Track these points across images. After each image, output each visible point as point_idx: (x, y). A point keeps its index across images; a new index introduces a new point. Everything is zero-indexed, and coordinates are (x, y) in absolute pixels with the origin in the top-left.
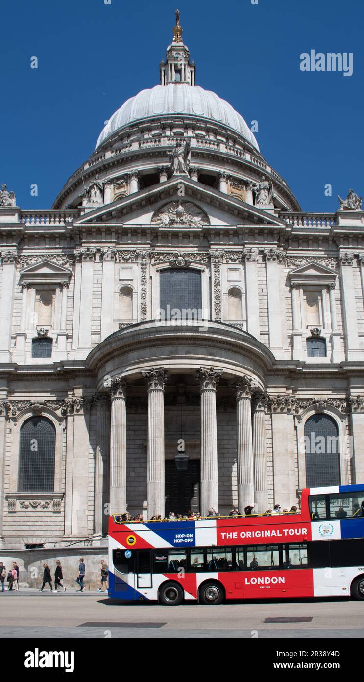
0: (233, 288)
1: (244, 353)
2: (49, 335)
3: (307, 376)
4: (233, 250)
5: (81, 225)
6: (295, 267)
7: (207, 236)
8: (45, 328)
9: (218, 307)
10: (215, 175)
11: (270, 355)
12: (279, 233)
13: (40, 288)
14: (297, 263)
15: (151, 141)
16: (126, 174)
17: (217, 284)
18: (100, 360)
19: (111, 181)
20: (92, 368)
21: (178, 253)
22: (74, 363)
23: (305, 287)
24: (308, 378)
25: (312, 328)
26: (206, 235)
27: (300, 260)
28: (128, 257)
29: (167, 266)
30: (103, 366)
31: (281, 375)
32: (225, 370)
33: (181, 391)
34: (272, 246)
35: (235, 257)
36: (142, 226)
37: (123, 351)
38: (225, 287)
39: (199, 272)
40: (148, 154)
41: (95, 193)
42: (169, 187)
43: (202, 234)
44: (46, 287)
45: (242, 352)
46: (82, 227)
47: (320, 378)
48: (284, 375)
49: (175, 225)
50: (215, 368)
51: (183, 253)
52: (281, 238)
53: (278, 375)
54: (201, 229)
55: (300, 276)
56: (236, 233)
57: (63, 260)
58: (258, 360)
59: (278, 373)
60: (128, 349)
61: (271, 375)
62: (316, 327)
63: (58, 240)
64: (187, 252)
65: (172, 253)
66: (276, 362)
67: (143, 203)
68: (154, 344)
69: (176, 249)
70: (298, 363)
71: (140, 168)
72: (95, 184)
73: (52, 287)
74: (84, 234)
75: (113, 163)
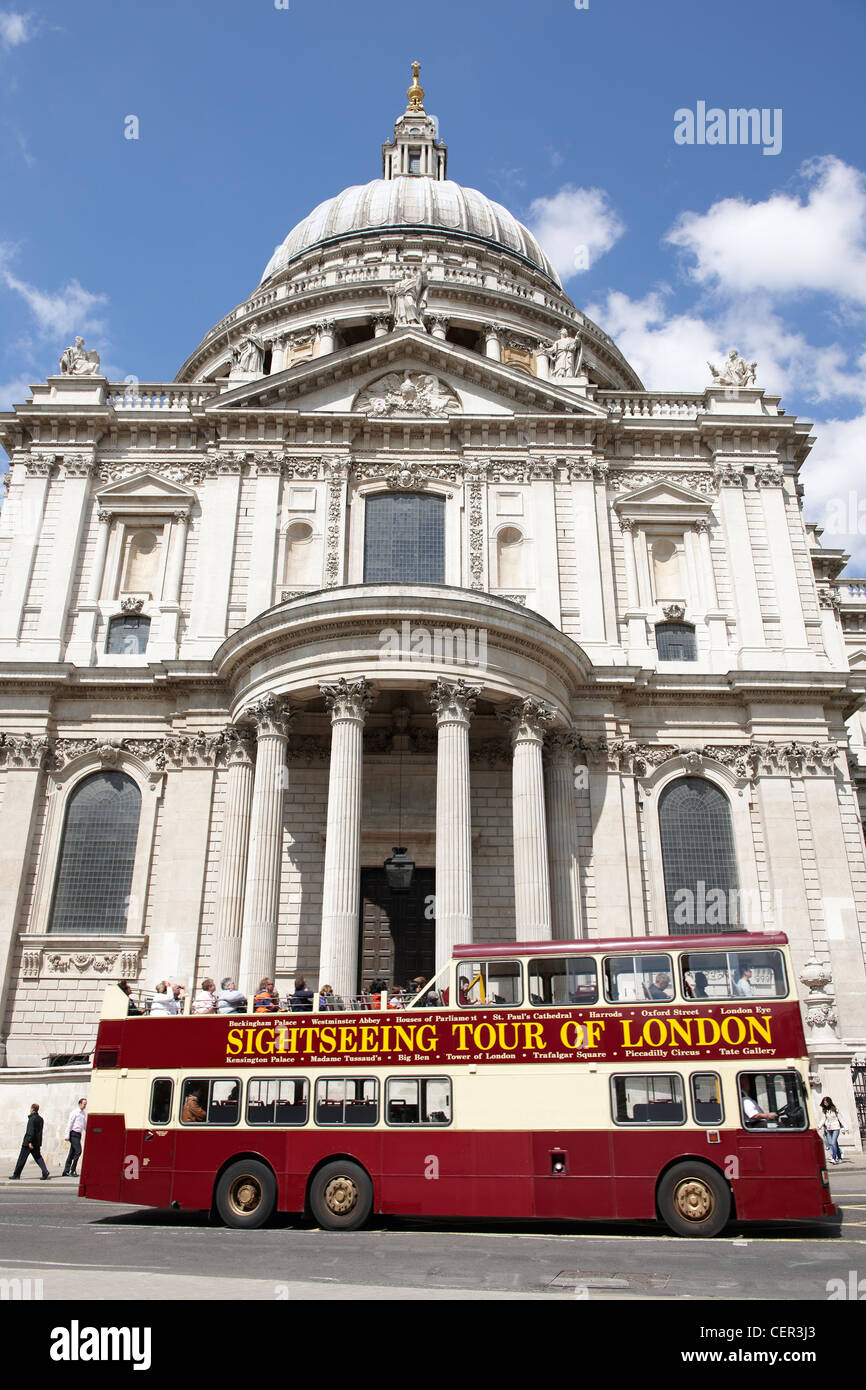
0: (507, 528)
1: (528, 650)
2: (144, 611)
3: (658, 699)
4: (506, 459)
5: (218, 411)
6: (629, 491)
7: (457, 432)
8: (139, 597)
9: (477, 563)
10: (478, 328)
11: (582, 656)
12: (595, 429)
13: (134, 522)
14: (633, 482)
15: (362, 271)
16: (314, 327)
17: (476, 521)
18: (241, 660)
19: (285, 338)
20: (224, 677)
21: (402, 463)
22: (189, 665)
23: (649, 529)
24: (661, 704)
25: (668, 605)
26: (455, 432)
27: (639, 477)
28: (305, 470)
29: (382, 486)
30: (246, 672)
31: (605, 697)
32: (488, 685)
33: (402, 723)
34: (582, 452)
35: (512, 471)
36: (335, 415)
37: (285, 643)
38: (492, 526)
39: (442, 498)
40: (356, 292)
41: (250, 356)
42: (386, 347)
43: (448, 431)
44: (145, 522)
45: (523, 648)
46: (222, 415)
47: (687, 704)
48: (612, 696)
49: (397, 414)
50: (467, 679)
51: (410, 463)
52: (600, 437)
53: (598, 696)
54: (447, 422)
55: (639, 507)
56: (512, 429)
57: (183, 472)
58: (557, 666)
59: (598, 692)
60: (295, 640)
61: (584, 696)
62: (674, 604)
63: (174, 436)
64: (418, 463)
65: (390, 464)
66: (593, 671)
67: (338, 374)
68: (347, 630)
69: (398, 456)
70: (640, 673)
71: (339, 316)
72: (249, 341)
73: (157, 521)
74: (224, 428)
75: (290, 307)
